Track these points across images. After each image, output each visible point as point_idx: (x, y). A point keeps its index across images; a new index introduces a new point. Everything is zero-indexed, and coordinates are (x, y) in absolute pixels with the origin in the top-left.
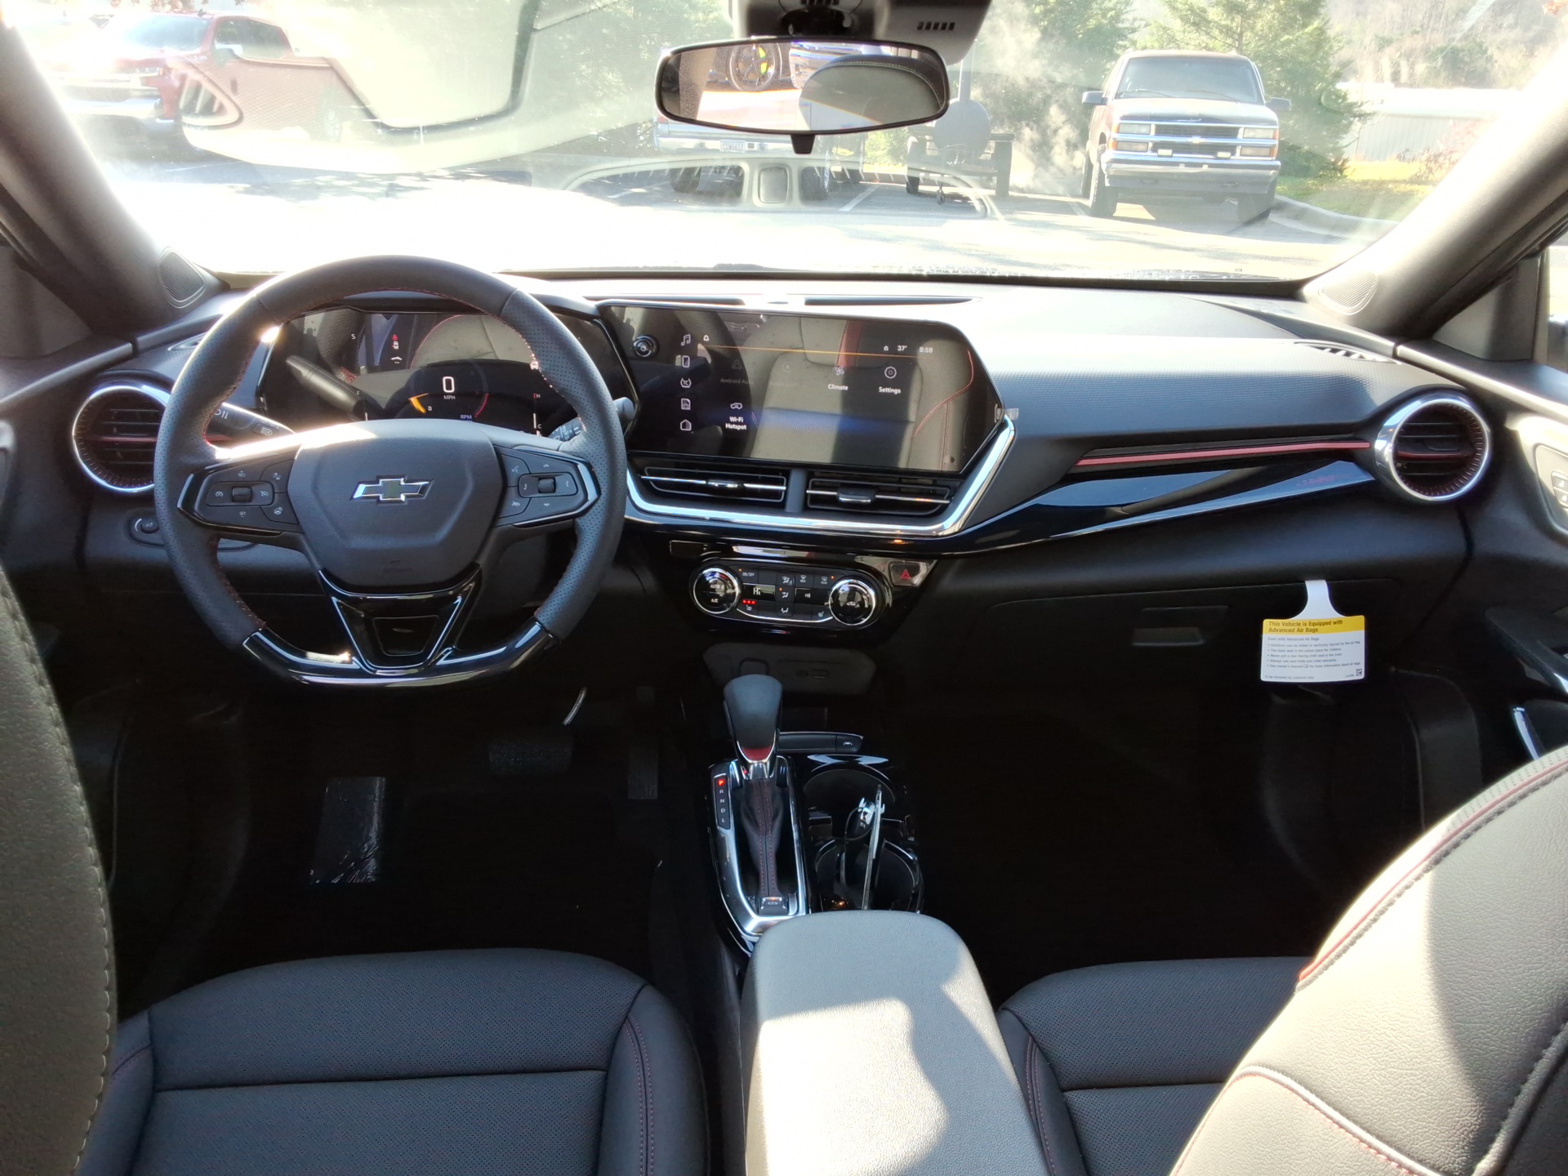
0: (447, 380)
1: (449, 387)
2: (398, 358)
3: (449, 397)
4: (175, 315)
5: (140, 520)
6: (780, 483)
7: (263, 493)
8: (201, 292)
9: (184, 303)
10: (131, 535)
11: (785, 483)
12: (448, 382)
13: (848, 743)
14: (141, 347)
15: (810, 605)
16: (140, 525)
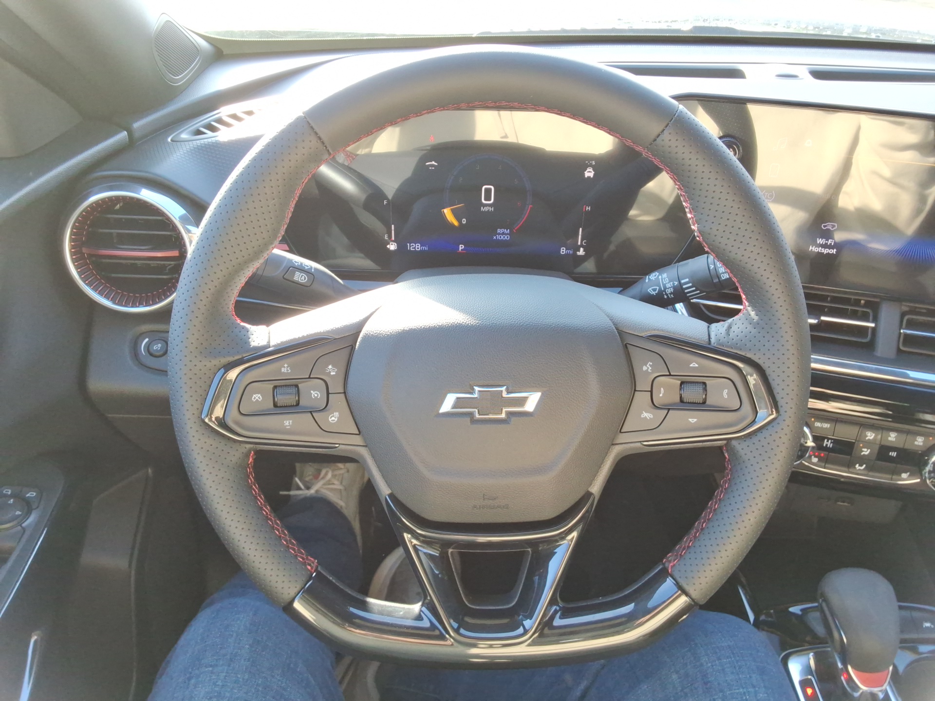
0: (486, 190)
1: (488, 198)
2: (433, 163)
3: (486, 209)
4: (171, 93)
5: (147, 340)
6: (864, 317)
7: (315, 394)
8: (196, 64)
9: (180, 79)
10: (136, 354)
11: (871, 318)
12: (488, 191)
13: (928, 625)
14: (137, 135)
15: (894, 465)
16: (148, 347)
